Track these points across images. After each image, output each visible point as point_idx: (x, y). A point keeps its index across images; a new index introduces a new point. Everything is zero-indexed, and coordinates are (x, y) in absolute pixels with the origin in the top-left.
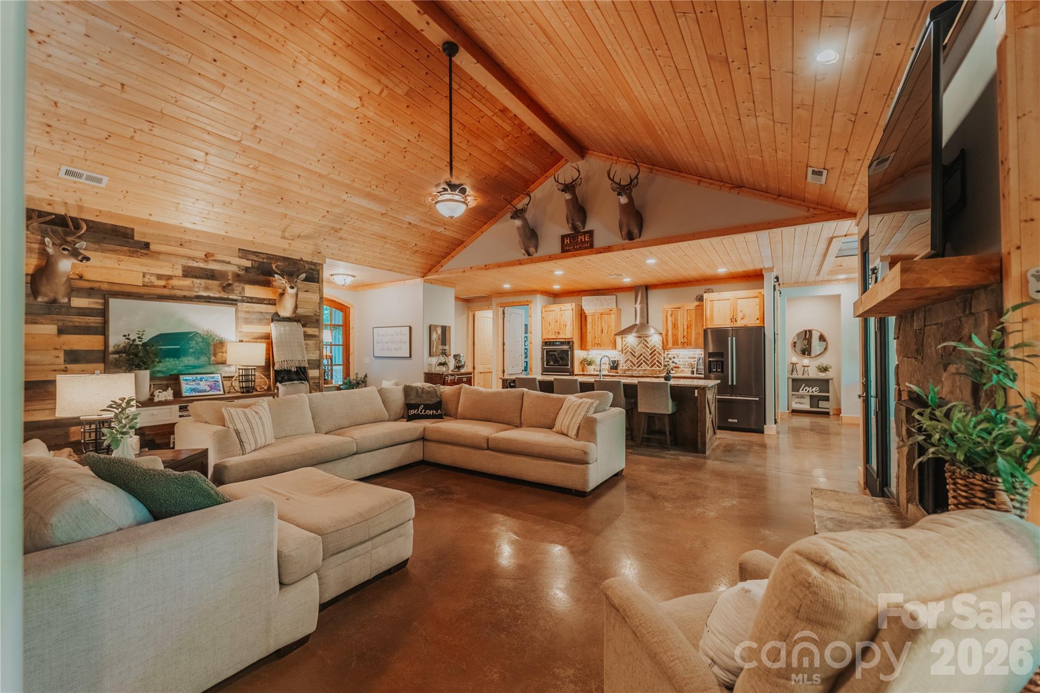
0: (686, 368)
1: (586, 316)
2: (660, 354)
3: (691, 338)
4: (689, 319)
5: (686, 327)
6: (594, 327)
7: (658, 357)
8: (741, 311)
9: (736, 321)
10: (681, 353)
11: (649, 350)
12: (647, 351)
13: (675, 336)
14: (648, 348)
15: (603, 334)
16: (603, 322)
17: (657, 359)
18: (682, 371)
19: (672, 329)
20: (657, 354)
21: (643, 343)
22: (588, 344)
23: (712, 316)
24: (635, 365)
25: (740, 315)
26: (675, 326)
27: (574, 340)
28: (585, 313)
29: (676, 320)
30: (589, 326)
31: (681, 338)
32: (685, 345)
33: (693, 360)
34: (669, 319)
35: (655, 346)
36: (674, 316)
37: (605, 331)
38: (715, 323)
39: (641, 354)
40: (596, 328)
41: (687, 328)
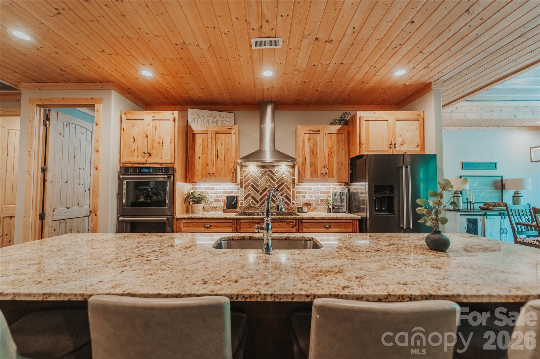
0: (319, 205)
1: (194, 135)
2: (289, 188)
3: (333, 169)
4: (330, 145)
5: (326, 155)
6: (205, 150)
7: (286, 191)
8: (400, 136)
9: (395, 147)
10: (313, 187)
11: (275, 183)
12: (273, 184)
13: (314, 166)
14: (274, 180)
15: (219, 161)
16: (219, 144)
17: (285, 194)
18: (315, 209)
19: (310, 156)
20: (285, 189)
21: (268, 175)
22: (197, 173)
23: (368, 138)
24: (258, 202)
25: (399, 140)
26: (313, 153)
27: (176, 166)
28: (192, 131)
29: (315, 145)
30: (198, 149)
31: (321, 170)
32: (326, 176)
33: (326, 195)
34: (307, 145)
35: (282, 179)
36: (312, 140)
37: (222, 156)
38: (371, 149)
39: (266, 189)
40: (209, 152)
41: (328, 155)
